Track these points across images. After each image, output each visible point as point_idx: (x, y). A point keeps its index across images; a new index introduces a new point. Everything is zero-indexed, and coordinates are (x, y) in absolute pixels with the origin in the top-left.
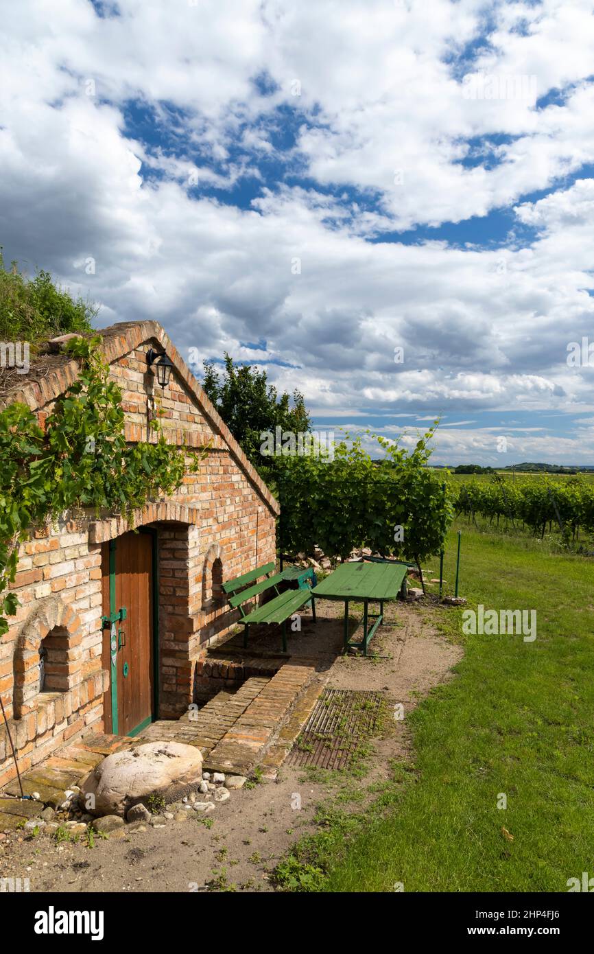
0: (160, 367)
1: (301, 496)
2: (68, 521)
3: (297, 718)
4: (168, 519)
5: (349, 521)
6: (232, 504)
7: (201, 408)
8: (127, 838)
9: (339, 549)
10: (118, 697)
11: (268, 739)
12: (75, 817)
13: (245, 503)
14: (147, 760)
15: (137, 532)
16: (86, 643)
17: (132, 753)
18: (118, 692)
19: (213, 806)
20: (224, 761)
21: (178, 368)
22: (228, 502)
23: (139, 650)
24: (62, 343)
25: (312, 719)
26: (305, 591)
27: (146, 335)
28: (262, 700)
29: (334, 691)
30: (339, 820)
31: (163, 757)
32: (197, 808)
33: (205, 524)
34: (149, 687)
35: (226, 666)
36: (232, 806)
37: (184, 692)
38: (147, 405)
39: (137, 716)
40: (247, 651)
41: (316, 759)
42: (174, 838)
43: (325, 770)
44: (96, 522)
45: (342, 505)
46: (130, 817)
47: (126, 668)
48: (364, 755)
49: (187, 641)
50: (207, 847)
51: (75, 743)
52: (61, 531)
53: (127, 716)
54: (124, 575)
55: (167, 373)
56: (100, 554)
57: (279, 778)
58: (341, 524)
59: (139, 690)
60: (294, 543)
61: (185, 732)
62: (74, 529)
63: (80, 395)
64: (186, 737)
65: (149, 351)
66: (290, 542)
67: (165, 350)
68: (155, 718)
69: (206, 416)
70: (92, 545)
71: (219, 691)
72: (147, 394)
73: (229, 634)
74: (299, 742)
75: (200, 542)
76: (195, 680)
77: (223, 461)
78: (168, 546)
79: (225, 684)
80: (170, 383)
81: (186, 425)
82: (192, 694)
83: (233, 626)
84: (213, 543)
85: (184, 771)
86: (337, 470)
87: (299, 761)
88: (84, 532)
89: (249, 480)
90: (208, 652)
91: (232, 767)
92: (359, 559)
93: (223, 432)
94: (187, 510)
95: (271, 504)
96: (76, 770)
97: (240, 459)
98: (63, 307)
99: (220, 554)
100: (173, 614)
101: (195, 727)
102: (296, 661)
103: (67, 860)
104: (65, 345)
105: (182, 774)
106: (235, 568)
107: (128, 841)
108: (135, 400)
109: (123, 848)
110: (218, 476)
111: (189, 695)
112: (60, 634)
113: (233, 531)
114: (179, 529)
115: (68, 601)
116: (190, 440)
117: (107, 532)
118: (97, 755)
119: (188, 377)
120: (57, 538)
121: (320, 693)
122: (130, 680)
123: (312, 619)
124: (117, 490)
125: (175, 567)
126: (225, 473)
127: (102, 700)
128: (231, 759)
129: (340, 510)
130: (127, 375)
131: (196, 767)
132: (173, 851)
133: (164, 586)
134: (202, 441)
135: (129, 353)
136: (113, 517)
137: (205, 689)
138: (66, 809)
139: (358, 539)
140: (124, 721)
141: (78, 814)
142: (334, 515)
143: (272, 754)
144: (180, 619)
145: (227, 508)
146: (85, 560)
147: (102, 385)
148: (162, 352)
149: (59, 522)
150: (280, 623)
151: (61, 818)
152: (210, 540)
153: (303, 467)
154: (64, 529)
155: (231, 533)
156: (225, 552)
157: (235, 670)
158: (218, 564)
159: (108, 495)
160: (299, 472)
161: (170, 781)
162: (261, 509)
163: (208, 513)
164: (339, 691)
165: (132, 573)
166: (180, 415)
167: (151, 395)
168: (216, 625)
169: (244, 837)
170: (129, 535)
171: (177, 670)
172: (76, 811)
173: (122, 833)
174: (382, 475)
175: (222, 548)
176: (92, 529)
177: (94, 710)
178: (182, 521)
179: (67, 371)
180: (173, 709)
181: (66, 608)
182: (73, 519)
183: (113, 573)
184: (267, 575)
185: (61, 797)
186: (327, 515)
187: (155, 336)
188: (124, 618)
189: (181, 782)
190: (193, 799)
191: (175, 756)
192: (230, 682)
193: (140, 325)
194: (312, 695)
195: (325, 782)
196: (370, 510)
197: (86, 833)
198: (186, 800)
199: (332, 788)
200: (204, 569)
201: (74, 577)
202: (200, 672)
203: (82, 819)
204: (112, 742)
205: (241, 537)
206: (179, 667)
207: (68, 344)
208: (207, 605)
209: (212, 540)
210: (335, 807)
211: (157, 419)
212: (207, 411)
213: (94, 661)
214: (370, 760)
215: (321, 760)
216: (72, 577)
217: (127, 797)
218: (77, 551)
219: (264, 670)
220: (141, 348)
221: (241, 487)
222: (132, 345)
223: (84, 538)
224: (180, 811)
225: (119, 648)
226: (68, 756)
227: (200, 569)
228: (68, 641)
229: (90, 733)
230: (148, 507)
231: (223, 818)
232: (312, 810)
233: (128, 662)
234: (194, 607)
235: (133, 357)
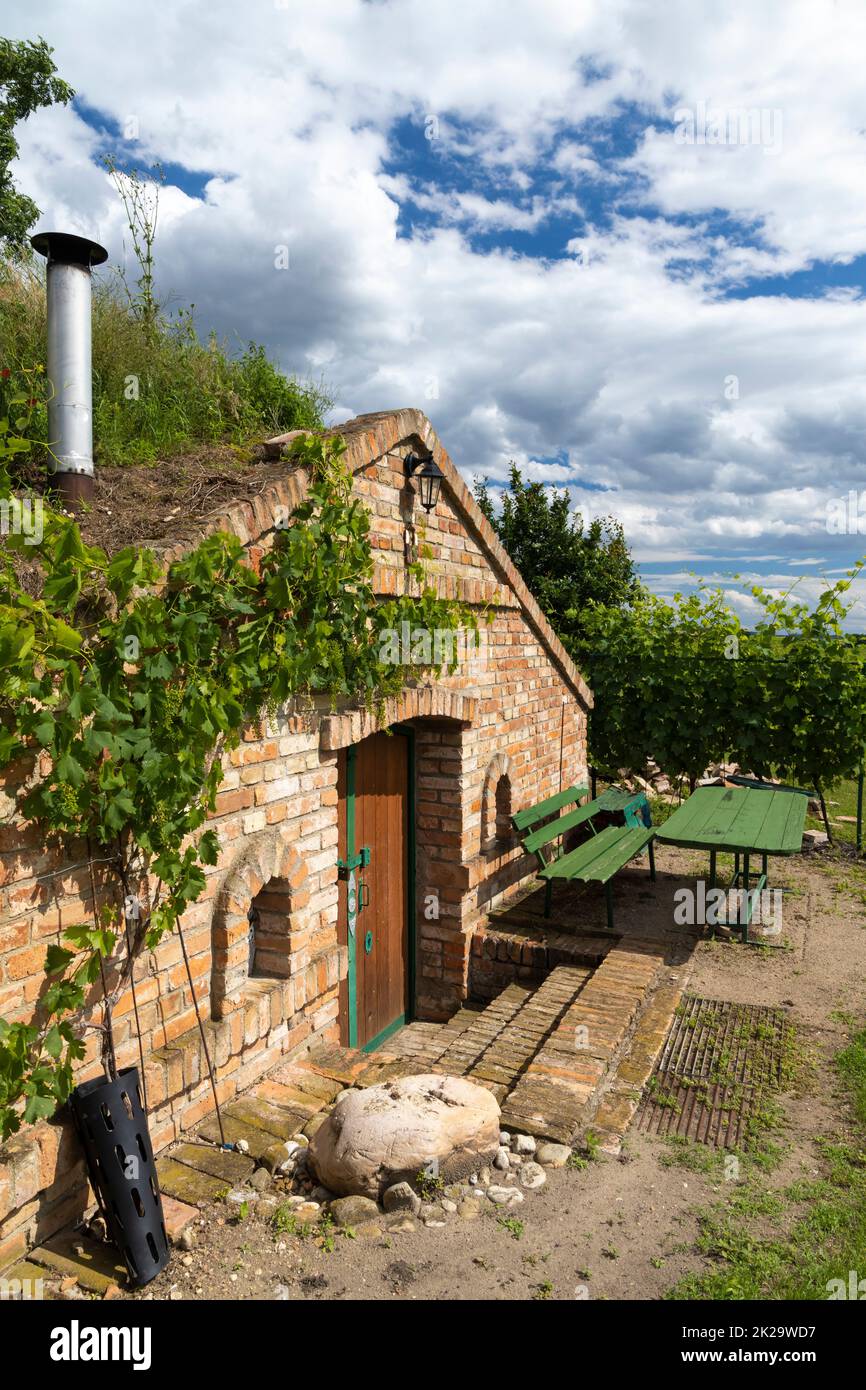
0: (424, 480)
1: (626, 680)
2: (290, 715)
3: (643, 1045)
4: (434, 713)
5: (704, 721)
6: (524, 691)
7: (480, 542)
8: (385, 1239)
9: (686, 763)
10: (358, 982)
11: (601, 1081)
12: (302, 1189)
13: (543, 693)
14: (414, 1108)
15: (390, 734)
16: (315, 903)
17: (389, 1092)
18: (358, 976)
19: (520, 1197)
20: (532, 1114)
21: (450, 481)
22: (519, 687)
23: (388, 912)
24: (284, 444)
25: (668, 1048)
26: (636, 831)
27: (404, 431)
28: (581, 1008)
29: (700, 1001)
30: (745, 1251)
31: (437, 1104)
32: (495, 1197)
33: (485, 722)
34: (402, 970)
35: (518, 945)
36: (552, 1200)
37: (453, 980)
38: (404, 538)
39: (383, 1013)
40: (549, 922)
41: (685, 1125)
42: (460, 1249)
43: (704, 1147)
44: (331, 717)
45: (691, 694)
46: (388, 1203)
47: (369, 940)
48: (769, 1126)
49: (458, 902)
50: (518, 1277)
51: (298, 1059)
52: (280, 730)
53: (370, 1014)
54: (368, 798)
55: (434, 490)
56: (337, 766)
57: (625, 1153)
58: (689, 725)
59: (387, 973)
60: (614, 752)
61: (460, 1049)
62: (299, 727)
63: (309, 523)
64: (462, 1058)
65: (408, 456)
66: (609, 751)
67: (431, 452)
68: (411, 1017)
69: (488, 555)
70: (324, 753)
71: (507, 985)
72: (404, 521)
73: (520, 892)
74: (653, 1090)
75: (480, 749)
76: (471, 963)
77: (512, 625)
78: (431, 755)
79: (517, 972)
80: (438, 504)
81: (460, 570)
82: (466, 985)
83: (524, 881)
84: (497, 751)
85: (471, 1132)
86: (684, 639)
87: (655, 1125)
88: (313, 732)
89: (550, 654)
90: (490, 920)
91: (546, 1126)
92: (713, 780)
93: (512, 581)
94: (461, 699)
95: (580, 692)
96: (302, 1106)
97: (537, 621)
98: (284, 395)
99: (508, 768)
100: (438, 859)
101: (475, 1041)
102: (632, 945)
103: (292, 1269)
104: (288, 447)
105: (470, 1136)
106: (528, 790)
107: (386, 1246)
108: (388, 531)
109: (379, 1259)
110: (504, 648)
111: (461, 985)
112: (278, 889)
113: (526, 734)
114: (449, 729)
115: (290, 838)
116: (466, 592)
117: (346, 733)
118: (332, 1082)
119: (463, 496)
120: (274, 741)
121: (676, 1003)
122: (374, 957)
123: (649, 874)
124: (363, 669)
125: (442, 788)
126: (514, 644)
127: (336, 992)
128: (543, 1112)
129: (689, 702)
130: (377, 492)
131: (491, 1125)
132: (460, 1275)
133: (425, 816)
134: (483, 594)
135: (380, 458)
136: (355, 708)
137: (485, 979)
138: (287, 1173)
139: (717, 749)
140: (366, 1020)
141: (308, 1185)
142: (677, 710)
143: (609, 1108)
144: (450, 867)
145: (517, 697)
146: (315, 775)
147: (343, 506)
148: (427, 457)
149: (278, 717)
150: (604, 881)
151: (280, 1189)
152: (493, 747)
153: (629, 635)
154: (284, 727)
155: (522, 736)
156: (515, 764)
157: (532, 954)
158: (504, 784)
159: (350, 675)
160: (622, 643)
161: (451, 1146)
162: (567, 698)
163: (491, 705)
164: (708, 1002)
165: (380, 794)
166: (452, 553)
167: (410, 523)
168: (501, 879)
169: (578, 1263)
170: (378, 737)
171: (443, 946)
172: (304, 1179)
173: (377, 1228)
174: (759, 648)
175: (510, 759)
176: (325, 728)
177: (325, 1008)
178: (454, 717)
179: (291, 484)
180: (438, 1006)
181: (288, 849)
182: (299, 712)
183: (351, 795)
184: (577, 802)
185: (280, 1153)
186: (668, 709)
187: (416, 432)
188: (366, 862)
189: (468, 1150)
190: (486, 1179)
191: (456, 1104)
192: (525, 970)
193: (396, 415)
194: (663, 1005)
195: (706, 1170)
196: (738, 704)
197: (320, 1222)
198: (475, 1180)
199: (719, 1182)
200: (484, 792)
201: (299, 801)
202: (478, 952)
203: (313, 1194)
204: (352, 1061)
205: (537, 742)
206: (447, 942)
207: (293, 446)
208: (489, 847)
209: (495, 747)
210: (732, 1223)
211: (419, 560)
212: (489, 547)
213: (326, 931)
214: (780, 1135)
215: (693, 1126)
216: (296, 802)
217: (383, 1168)
218: (303, 762)
219: (580, 955)
220: (396, 452)
221: (537, 664)
222: (382, 448)
223: (314, 741)
224: (467, 1199)
225: (360, 909)
226: (288, 1081)
227: (478, 790)
228: (290, 901)
229: (318, 1043)
230: (405, 694)
231: (541, 1221)
232: (691, 1225)
233: (372, 931)
234: (469, 850)
235: (385, 464)
